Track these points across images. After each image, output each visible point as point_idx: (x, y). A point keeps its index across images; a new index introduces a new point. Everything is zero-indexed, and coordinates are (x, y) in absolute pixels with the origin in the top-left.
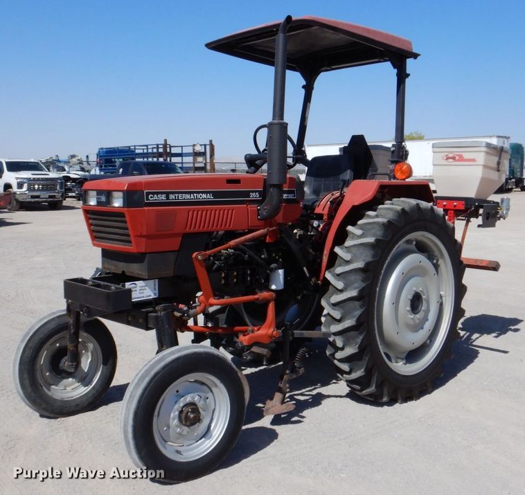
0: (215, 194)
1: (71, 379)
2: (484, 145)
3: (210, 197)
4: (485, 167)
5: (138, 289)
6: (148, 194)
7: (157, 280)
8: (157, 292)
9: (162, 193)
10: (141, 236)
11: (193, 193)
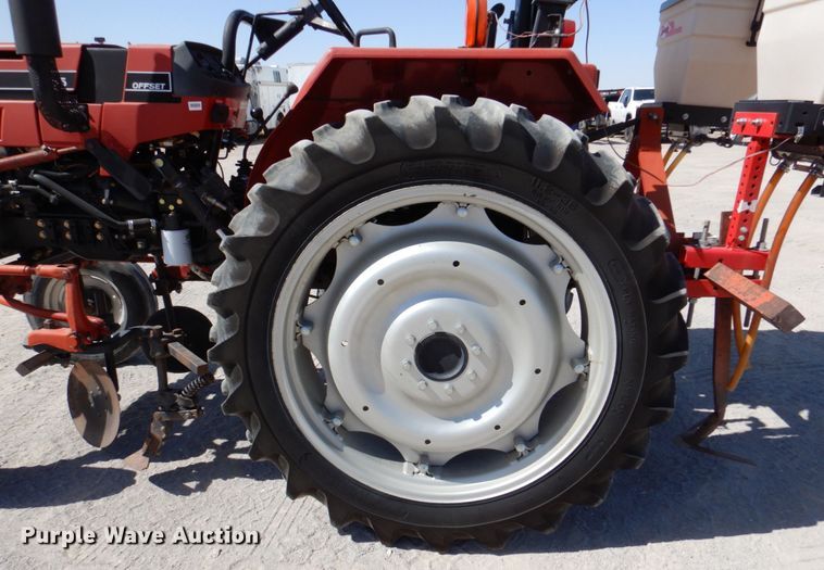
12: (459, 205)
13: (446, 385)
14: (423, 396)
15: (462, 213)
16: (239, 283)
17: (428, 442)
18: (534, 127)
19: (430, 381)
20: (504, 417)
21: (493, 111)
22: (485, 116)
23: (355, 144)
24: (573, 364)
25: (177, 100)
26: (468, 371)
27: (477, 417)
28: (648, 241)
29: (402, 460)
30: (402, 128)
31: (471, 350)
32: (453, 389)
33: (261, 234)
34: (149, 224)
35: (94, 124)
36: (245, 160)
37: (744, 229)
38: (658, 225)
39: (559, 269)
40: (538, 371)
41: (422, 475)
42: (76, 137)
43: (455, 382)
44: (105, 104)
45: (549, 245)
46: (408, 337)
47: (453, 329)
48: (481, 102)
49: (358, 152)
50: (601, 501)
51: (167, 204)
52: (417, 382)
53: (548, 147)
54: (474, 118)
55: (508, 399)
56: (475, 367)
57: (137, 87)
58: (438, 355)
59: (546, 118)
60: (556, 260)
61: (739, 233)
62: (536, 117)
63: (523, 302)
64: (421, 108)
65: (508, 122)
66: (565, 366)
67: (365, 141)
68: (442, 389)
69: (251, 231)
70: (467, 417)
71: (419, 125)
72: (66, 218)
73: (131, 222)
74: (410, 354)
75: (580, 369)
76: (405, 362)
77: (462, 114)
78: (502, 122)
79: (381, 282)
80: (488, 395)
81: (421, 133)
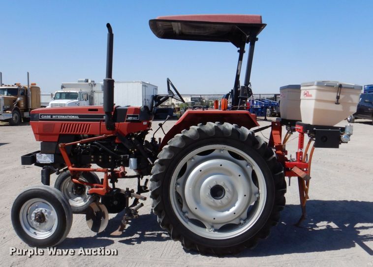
0: (80, 116)
1: (80, 198)
2: (315, 83)
3: (77, 117)
4: (317, 100)
5: (43, 157)
6: (41, 115)
7: (53, 155)
8: (53, 160)
9: (48, 115)
10: (36, 134)
11: (67, 115)
12: (221, 150)
13: (219, 201)
14: (212, 204)
15: (222, 152)
16: (162, 172)
17: (214, 219)
18: (239, 130)
19: (215, 200)
20: (236, 210)
21: (229, 126)
22: (227, 127)
23: (194, 135)
24: (255, 195)
25: (140, 122)
26: (225, 196)
27: (228, 210)
28: (271, 158)
29: (206, 228)
30: (206, 131)
31: (226, 190)
32: (222, 202)
33: (169, 158)
34: (127, 156)
35: (116, 128)
36: (153, 137)
37: (301, 157)
38: (274, 154)
39: (248, 167)
40: (245, 196)
41: (212, 232)
42: (111, 132)
43: (222, 199)
44: (120, 123)
45: (246, 160)
46: (208, 186)
47: (221, 184)
48: (225, 124)
49: (195, 137)
50: (267, 237)
51: (132, 150)
52: (211, 200)
53: (243, 135)
54: (224, 128)
55: (237, 205)
56: (227, 195)
57: (130, 118)
58: (217, 191)
59: (242, 127)
60: (248, 164)
61: (300, 158)
62: (240, 127)
63: (240, 176)
64: (210, 126)
65: (233, 129)
66: (253, 196)
67: (197, 134)
68: (218, 202)
69: (165, 157)
70: (225, 211)
71: (210, 130)
72: (101, 155)
73: (122, 156)
74: (209, 191)
75: (257, 196)
76: (207, 194)
77: (221, 127)
78: (231, 129)
79: (201, 171)
80: (231, 204)
81: (211, 132)
